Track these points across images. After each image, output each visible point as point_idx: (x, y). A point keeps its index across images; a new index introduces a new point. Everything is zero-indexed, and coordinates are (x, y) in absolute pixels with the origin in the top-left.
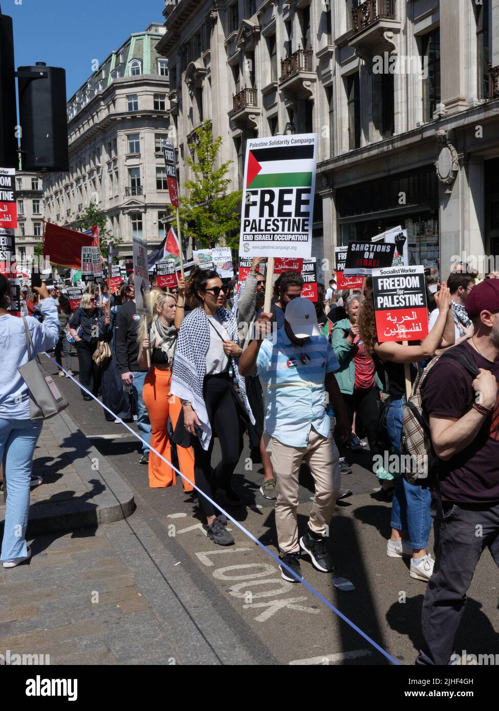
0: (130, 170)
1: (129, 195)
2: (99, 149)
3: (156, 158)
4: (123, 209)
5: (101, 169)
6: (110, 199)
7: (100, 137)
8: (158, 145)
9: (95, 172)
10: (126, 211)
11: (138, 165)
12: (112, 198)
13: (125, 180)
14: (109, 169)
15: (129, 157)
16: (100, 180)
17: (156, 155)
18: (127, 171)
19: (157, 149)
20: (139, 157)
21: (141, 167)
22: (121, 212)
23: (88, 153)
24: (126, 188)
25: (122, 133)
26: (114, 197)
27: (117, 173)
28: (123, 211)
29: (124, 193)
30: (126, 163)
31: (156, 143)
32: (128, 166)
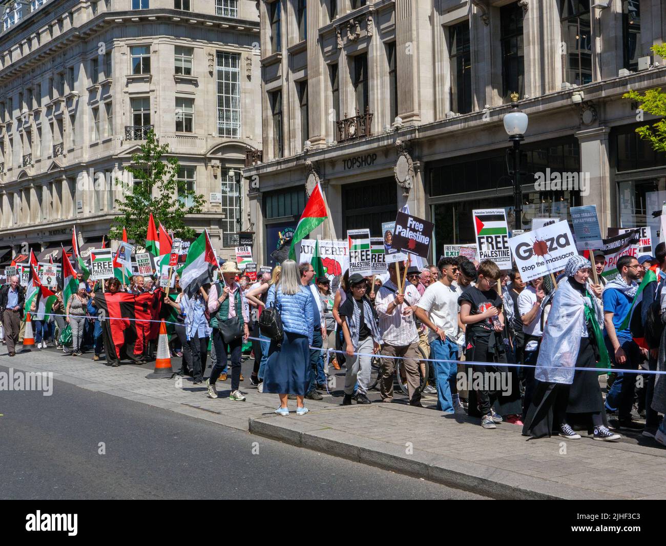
0: (132, 100)
1: (130, 139)
2: (72, 69)
3: (177, 82)
4: (121, 160)
5: (75, 99)
6: (92, 146)
7: (77, 50)
8: (179, 64)
9: (63, 104)
10: (125, 164)
11: (148, 93)
12: (97, 144)
13: (124, 115)
14: (90, 99)
15: (131, 81)
16: (73, 117)
17: (175, 79)
18: (128, 101)
19: (178, 70)
20: (149, 80)
21: (151, 95)
22: (117, 165)
23: (48, 76)
24: (126, 127)
25: (122, 43)
26: (100, 141)
27: (109, 106)
28: (120, 164)
29: (122, 136)
30: (126, 89)
31: (176, 60)
32: (130, 94)
